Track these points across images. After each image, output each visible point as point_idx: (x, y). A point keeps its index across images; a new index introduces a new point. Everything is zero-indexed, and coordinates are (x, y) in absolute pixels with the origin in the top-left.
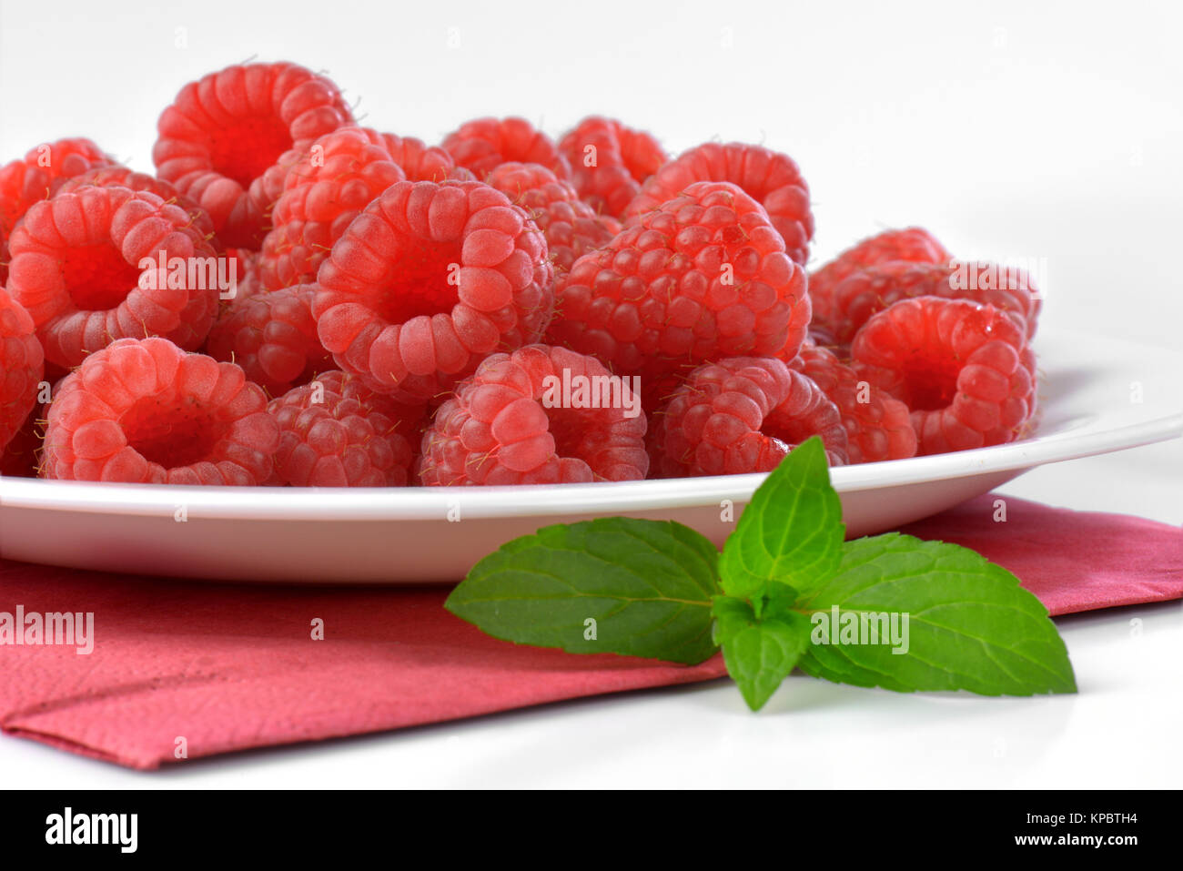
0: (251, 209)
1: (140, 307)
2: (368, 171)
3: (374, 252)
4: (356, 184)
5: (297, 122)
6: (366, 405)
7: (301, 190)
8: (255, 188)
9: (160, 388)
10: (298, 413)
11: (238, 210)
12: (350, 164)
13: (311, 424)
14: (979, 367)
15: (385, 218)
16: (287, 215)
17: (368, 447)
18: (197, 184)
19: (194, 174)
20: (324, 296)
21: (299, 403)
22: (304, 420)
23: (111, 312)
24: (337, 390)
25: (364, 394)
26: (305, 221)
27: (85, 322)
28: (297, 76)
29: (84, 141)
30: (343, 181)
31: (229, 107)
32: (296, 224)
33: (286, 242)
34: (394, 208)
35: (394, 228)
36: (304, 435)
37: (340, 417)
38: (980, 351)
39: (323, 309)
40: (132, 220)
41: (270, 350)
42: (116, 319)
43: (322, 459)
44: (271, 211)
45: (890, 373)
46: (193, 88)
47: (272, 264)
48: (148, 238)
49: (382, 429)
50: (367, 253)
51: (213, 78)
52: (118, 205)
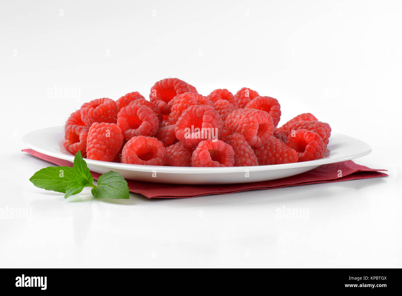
0: (168, 108)
1: (142, 129)
2: (189, 101)
3: (186, 120)
4: (187, 104)
5: (177, 90)
6: (185, 149)
7: (176, 105)
8: (169, 103)
9: (142, 145)
10: (171, 150)
11: (165, 108)
12: (186, 100)
13: (174, 152)
14: (310, 145)
15: (188, 113)
16: (174, 109)
17: (184, 158)
18: (158, 102)
19: (157, 100)
20: (177, 128)
21: (172, 148)
22: (173, 151)
23: (136, 129)
24: (180, 146)
25: (185, 147)
26: (177, 111)
27: (131, 131)
28: (178, 81)
29: (137, 92)
30: (184, 103)
31: (164, 87)
32: (175, 111)
33: (174, 115)
34: (190, 111)
35: (190, 115)
36: (172, 154)
37: (180, 151)
38: (310, 142)
39: (177, 131)
40: (141, 112)
41: (167, 138)
42: (137, 131)
43: (175, 159)
44: (171, 108)
45: (294, 144)
46: (158, 83)
47: (171, 119)
48: (144, 115)
49: (187, 154)
50: (185, 120)
51: (161, 81)
52: (138, 108)
